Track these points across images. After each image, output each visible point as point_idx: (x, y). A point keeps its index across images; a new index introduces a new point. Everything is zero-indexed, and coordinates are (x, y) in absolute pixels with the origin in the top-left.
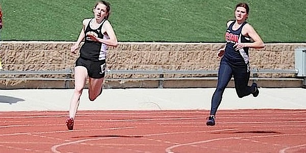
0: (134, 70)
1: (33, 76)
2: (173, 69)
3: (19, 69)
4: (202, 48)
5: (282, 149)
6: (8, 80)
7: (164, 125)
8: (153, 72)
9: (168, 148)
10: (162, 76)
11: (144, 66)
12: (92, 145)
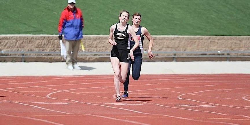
0: (160, 51)
1: (102, 55)
2: (182, 51)
3: (94, 51)
4: (198, 39)
5: (243, 96)
6: (88, 57)
7: (177, 83)
8: (170, 52)
9: (179, 96)
10: (175, 55)
11: (165, 49)
12: (135, 94)
